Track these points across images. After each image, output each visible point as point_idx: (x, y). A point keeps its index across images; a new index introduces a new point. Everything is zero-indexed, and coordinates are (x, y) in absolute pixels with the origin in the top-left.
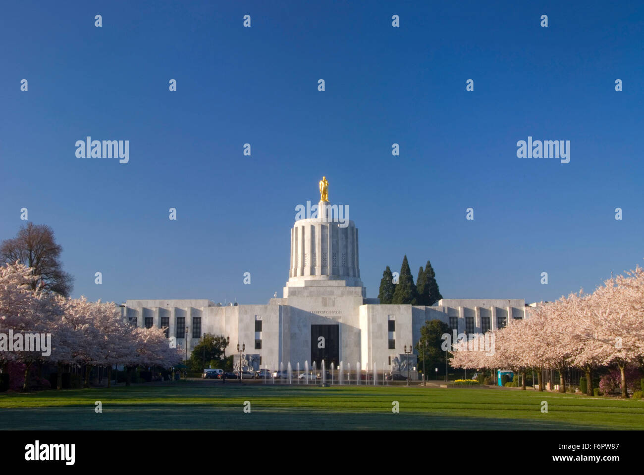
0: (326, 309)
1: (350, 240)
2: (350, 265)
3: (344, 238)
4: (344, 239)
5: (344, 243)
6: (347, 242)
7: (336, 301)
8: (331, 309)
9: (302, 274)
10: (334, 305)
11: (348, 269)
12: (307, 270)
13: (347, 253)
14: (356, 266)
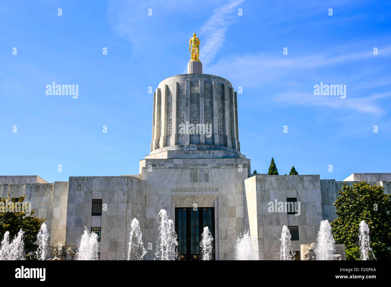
0: (196, 185)
1: (227, 103)
2: (228, 133)
3: (220, 98)
4: (220, 101)
5: (220, 106)
6: (224, 104)
7: (210, 174)
8: (203, 184)
9: (166, 144)
10: (207, 180)
11: (225, 137)
12: (172, 140)
13: (224, 117)
14: (235, 137)
